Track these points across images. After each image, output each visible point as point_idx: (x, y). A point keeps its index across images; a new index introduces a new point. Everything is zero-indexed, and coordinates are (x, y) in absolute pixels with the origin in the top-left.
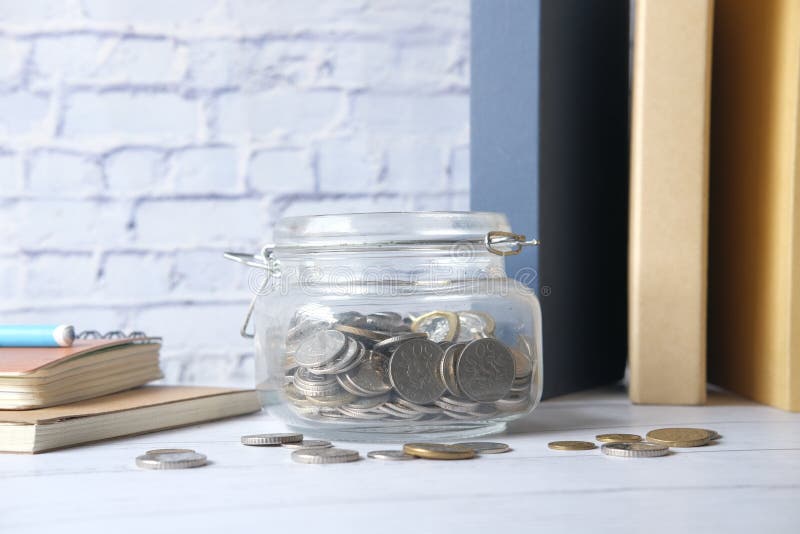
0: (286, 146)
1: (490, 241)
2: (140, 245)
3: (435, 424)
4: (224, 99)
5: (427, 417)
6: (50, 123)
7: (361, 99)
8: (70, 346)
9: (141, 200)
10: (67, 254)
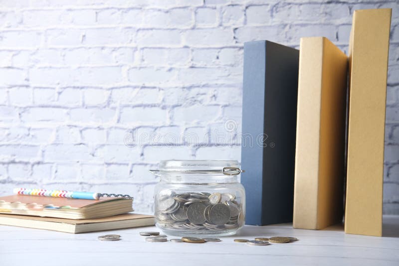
0: (198, 126)
1: (224, 171)
2: (145, 162)
3: (203, 231)
4: (176, 109)
5: (200, 229)
6: (116, 118)
7: (226, 108)
8: (98, 200)
9: (146, 146)
10: (120, 164)
